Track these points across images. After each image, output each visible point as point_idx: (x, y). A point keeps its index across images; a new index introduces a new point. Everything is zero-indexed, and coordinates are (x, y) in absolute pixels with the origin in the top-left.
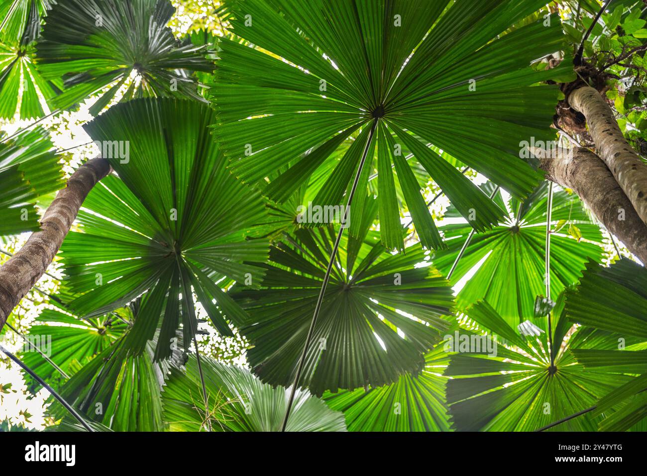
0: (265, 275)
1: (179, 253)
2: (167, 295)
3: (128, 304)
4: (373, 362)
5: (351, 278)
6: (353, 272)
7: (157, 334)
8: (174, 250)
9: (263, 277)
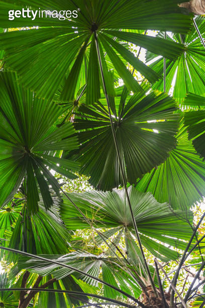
0: (77, 139)
1: (29, 152)
2: (35, 175)
3: (18, 190)
4: (152, 153)
5: (118, 118)
6: (117, 115)
7: (40, 196)
8: (26, 151)
9: (78, 141)
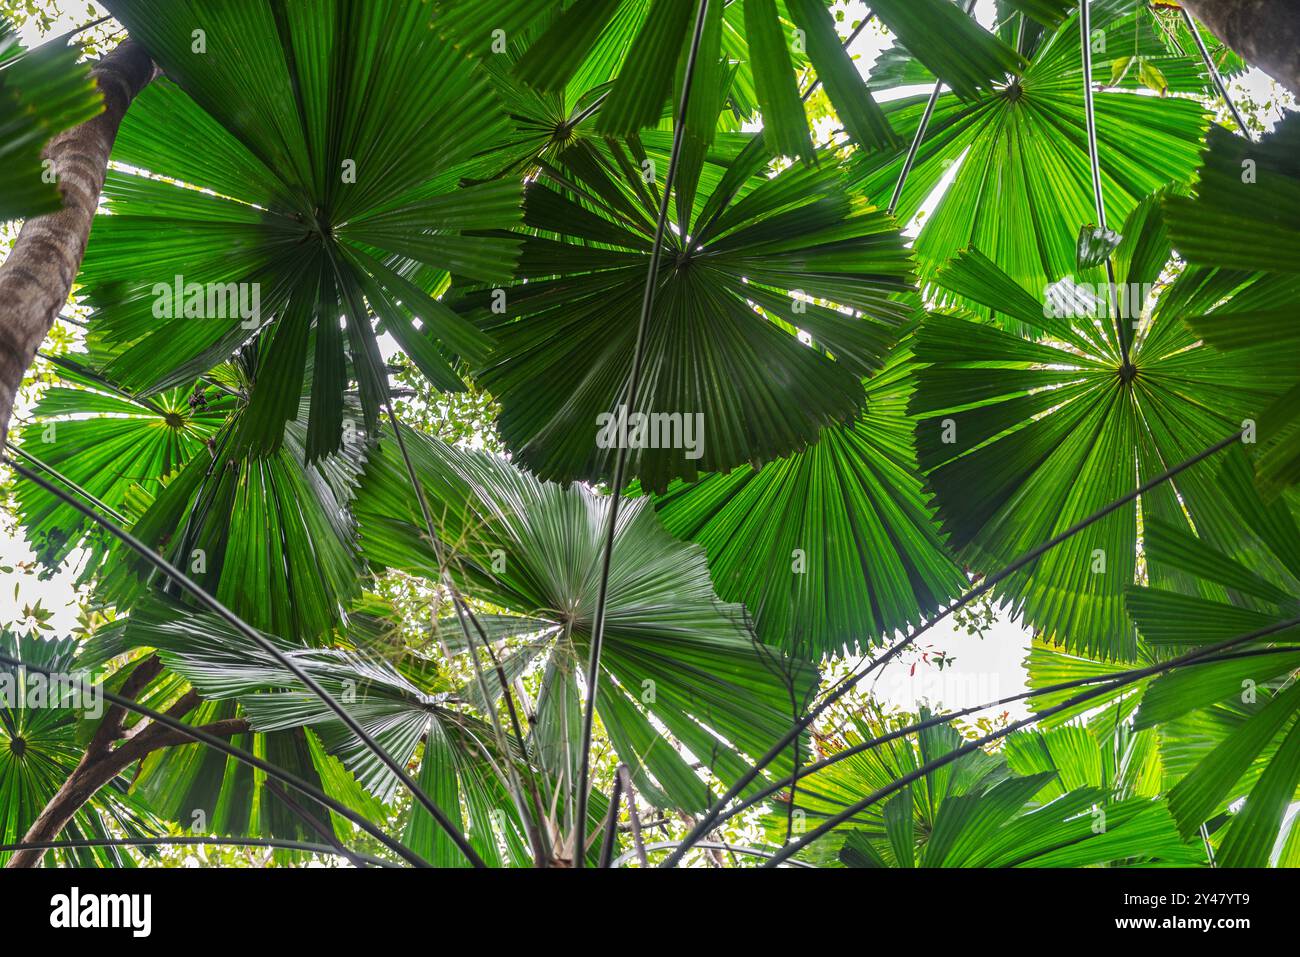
0: (520, 253)
1: (328, 232)
2: (314, 324)
3: (237, 352)
4: (762, 410)
5: (688, 239)
6: (692, 226)
7: (304, 407)
8: (316, 226)
9: (517, 259)
